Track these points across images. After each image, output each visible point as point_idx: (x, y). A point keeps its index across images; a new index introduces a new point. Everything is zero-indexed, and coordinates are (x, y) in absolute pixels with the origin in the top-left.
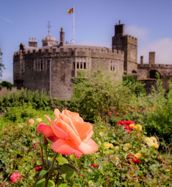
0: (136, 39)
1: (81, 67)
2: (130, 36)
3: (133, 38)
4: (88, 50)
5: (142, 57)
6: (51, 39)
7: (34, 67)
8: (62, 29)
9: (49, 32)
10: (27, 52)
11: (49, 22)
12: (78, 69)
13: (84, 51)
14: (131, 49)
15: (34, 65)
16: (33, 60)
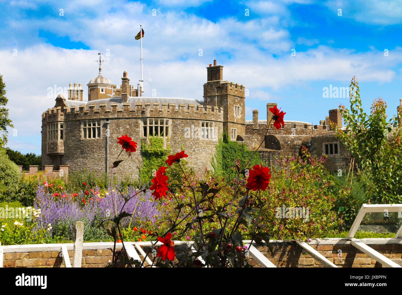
0: (241, 87)
1: (157, 133)
2: (231, 84)
3: (236, 86)
4: (166, 107)
5: (255, 113)
6: (105, 82)
7: (82, 134)
8: (125, 74)
9: (100, 69)
10: (69, 111)
11: (99, 54)
12: (151, 137)
13: (161, 110)
14: (235, 103)
15: (82, 130)
16: (80, 124)
